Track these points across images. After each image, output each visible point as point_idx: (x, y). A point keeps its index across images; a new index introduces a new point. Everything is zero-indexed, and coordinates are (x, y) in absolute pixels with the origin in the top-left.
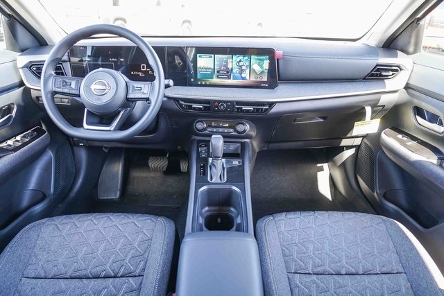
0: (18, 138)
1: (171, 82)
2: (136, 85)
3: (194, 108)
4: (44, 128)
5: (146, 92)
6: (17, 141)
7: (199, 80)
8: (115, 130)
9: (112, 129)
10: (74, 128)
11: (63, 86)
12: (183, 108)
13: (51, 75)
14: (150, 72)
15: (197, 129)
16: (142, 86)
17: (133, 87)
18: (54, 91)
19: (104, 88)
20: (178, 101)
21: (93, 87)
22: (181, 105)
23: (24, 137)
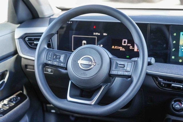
0: (6, 101)
1: (153, 60)
2: (119, 62)
3: (174, 87)
4: (25, 93)
5: (128, 69)
6: (5, 105)
7: (181, 58)
8: (95, 104)
9: (93, 103)
10: (59, 99)
11: (53, 59)
12: (162, 86)
13: (45, 48)
14: (131, 48)
15: (174, 108)
16: (126, 64)
17: (117, 64)
18: (45, 63)
19: (90, 63)
20: (157, 79)
21: (80, 62)
22: (159, 83)
23: (10, 101)
